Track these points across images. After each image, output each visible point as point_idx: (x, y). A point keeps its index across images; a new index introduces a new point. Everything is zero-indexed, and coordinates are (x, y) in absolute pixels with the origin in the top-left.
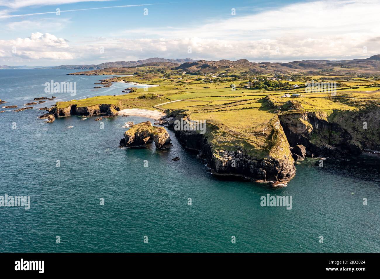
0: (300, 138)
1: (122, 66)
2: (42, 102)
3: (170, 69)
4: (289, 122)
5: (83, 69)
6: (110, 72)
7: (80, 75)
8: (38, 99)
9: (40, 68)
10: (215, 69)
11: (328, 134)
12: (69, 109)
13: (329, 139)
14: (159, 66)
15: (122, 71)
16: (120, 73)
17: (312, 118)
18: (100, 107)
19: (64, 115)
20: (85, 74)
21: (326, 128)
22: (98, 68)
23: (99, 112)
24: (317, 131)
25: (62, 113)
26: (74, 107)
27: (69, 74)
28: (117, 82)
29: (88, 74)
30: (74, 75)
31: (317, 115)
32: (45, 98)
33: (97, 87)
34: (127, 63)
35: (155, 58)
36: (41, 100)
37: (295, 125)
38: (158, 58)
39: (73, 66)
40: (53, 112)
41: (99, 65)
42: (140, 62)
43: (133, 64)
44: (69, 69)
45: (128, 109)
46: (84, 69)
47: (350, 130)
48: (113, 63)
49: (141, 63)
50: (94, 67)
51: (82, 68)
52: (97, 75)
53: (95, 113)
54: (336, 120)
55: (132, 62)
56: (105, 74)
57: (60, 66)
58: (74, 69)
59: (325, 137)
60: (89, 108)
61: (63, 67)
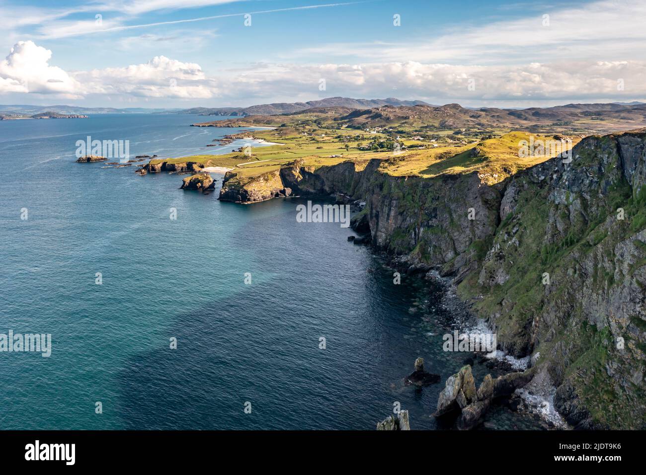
0: (292, 184)
1: (281, 111)
2: (142, 160)
3: (332, 120)
4: (286, 173)
5: (222, 115)
6: (250, 122)
7: (209, 126)
8: (139, 157)
9: (161, 113)
10: (388, 121)
11: (313, 182)
12: (160, 165)
13: (314, 186)
14: (327, 113)
15: (268, 121)
16: (264, 123)
17: (302, 171)
18: (187, 165)
19: (155, 170)
20: (214, 125)
21: (313, 178)
22: (244, 113)
23: (185, 169)
24: (307, 180)
25: (153, 169)
26: (164, 164)
27: (193, 126)
28: (242, 138)
29: (218, 125)
30: (199, 126)
31: (306, 169)
32: (146, 157)
33: (210, 145)
34: (290, 105)
35: (335, 98)
36: (142, 158)
37: (289, 175)
38: (341, 98)
39: (208, 110)
40: (146, 167)
41: (247, 109)
42: (311, 105)
43: (299, 107)
44: (202, 115)
45: (212, 167)
46: (224, 115)
47: (325, 179)
48: (267, 105)
49: (313, 106)
50: (239, 111)
51: (220, 113)
52: (230, 127)
53: (182, 169)
54: (318, 173)
55: (297, 104)
56: (242, 125)
57: (189, 110)
58: (209, 115)
59: (311, 184)
60: (176, 165)
61: (194, 111)
